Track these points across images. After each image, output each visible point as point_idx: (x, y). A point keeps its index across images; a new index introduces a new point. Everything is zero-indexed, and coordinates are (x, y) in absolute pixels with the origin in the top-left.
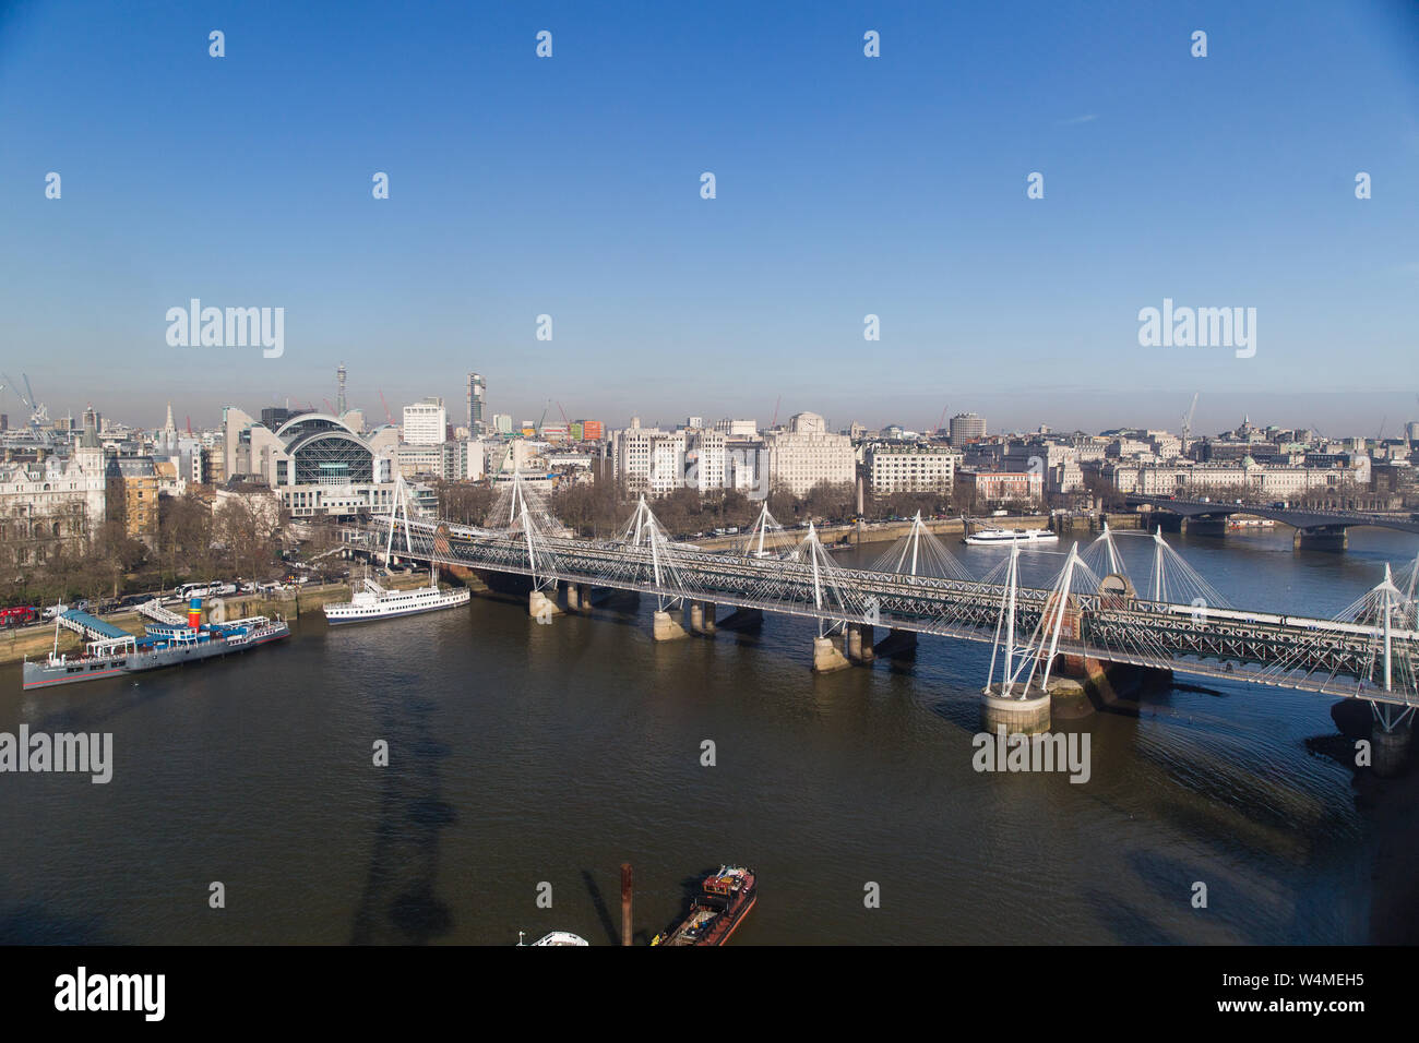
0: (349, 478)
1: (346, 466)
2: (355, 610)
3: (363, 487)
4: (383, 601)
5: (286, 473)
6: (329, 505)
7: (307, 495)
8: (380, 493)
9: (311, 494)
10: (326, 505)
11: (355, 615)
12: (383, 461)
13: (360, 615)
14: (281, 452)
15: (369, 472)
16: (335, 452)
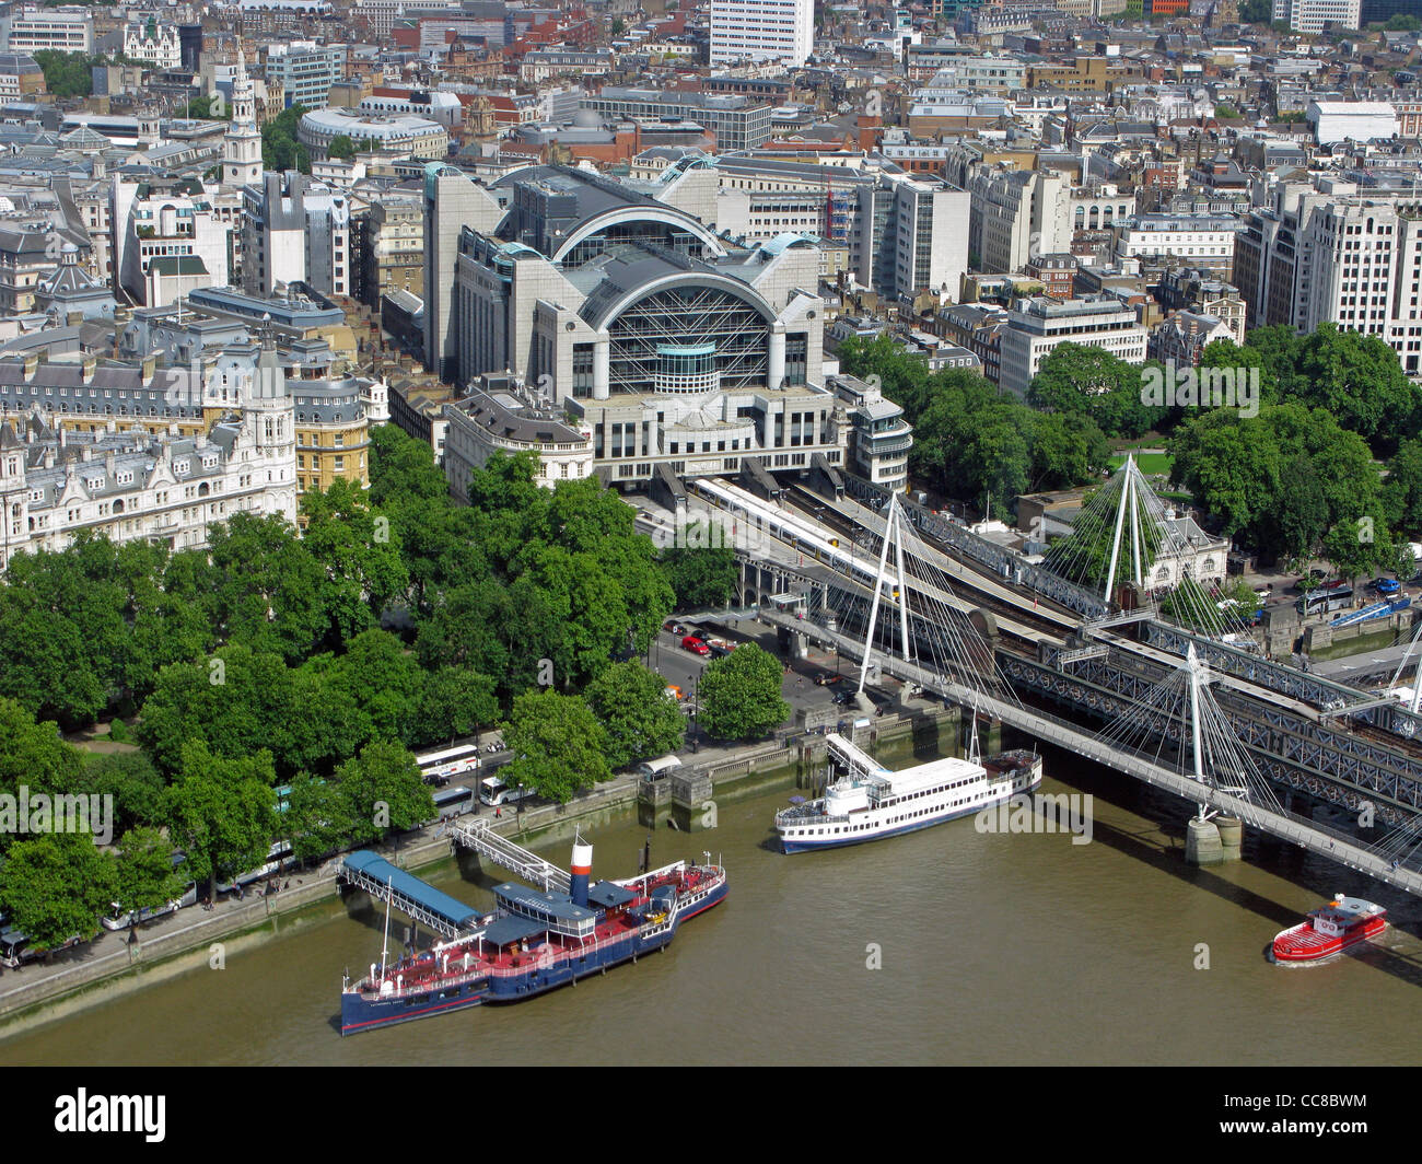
0: (718, 376)
1: (710, 348)
3: (746, 398)
4: (885, 805)
5: (591, 369)
6: (682, 449)
7: (639, 429)
8: (788, 419)
9: (646, 427)
11: (833, 837)
12: (790, 337)
13: (842, 836)
14: (581, 324)
15: (762, 358)
16: (691, 318)
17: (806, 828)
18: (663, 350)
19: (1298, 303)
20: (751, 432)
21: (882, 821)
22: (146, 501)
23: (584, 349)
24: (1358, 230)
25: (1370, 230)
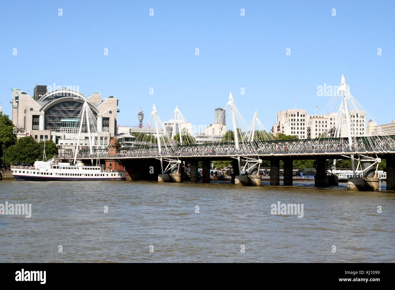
4: (55, 168)
7: (49, 137)
8: (99, 138)
12: (103, 119)
14: (36, 109)
16: (72, 111)
17: (23, 171)
18: (62, 120)
21: (54, 173)
23: (36, 117)
24: (295, 116)
25: (298, 116)
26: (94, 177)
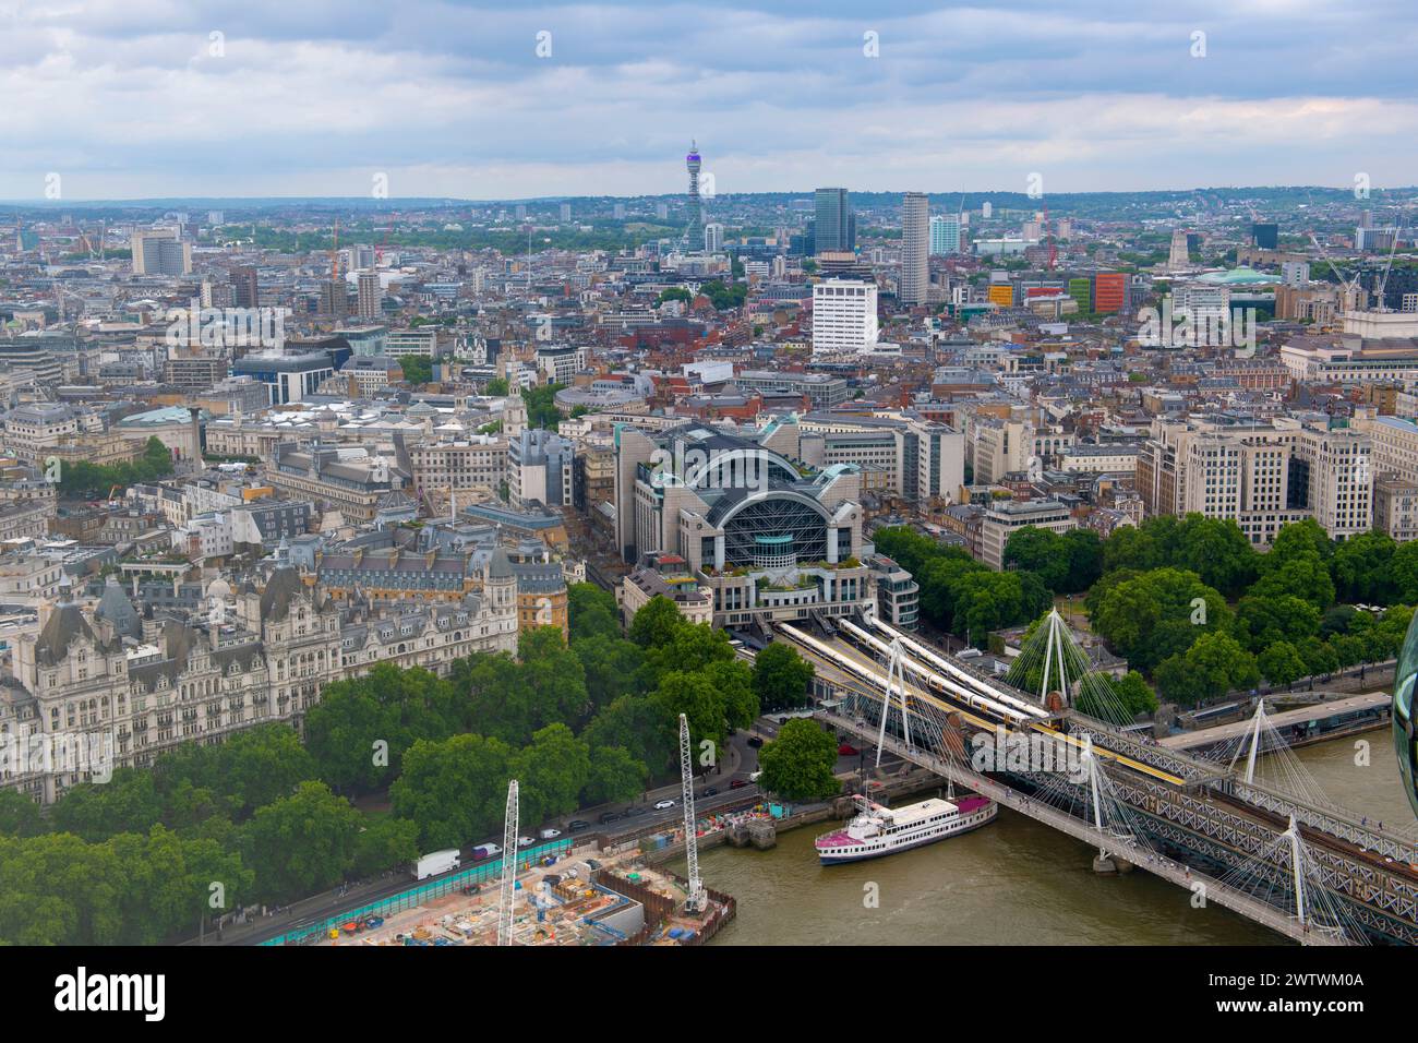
0: (794, 556)
1: (789, 539)
2: (854, 847)
3: (809, 571)
4: (889, 832)
5: (713, 553)
6: (771, 603)
7: (743, 591)
8: (839, 583)
9: (748, 588)
10: (767, 602)
11: (854, 854)
12: (841, 531)
13: (860, 853)
14: (707, 525)
15: (821, 546)
16: (777, 520)
17: (836, 849)
18: (759, 540)
19: (1178, 501)
20: (815, 591)
21: (889, 842)
22: (420, 644)
23: (708, 542)
24: (1215, 454)
25: (1223, 454)
26: (950, 830)
